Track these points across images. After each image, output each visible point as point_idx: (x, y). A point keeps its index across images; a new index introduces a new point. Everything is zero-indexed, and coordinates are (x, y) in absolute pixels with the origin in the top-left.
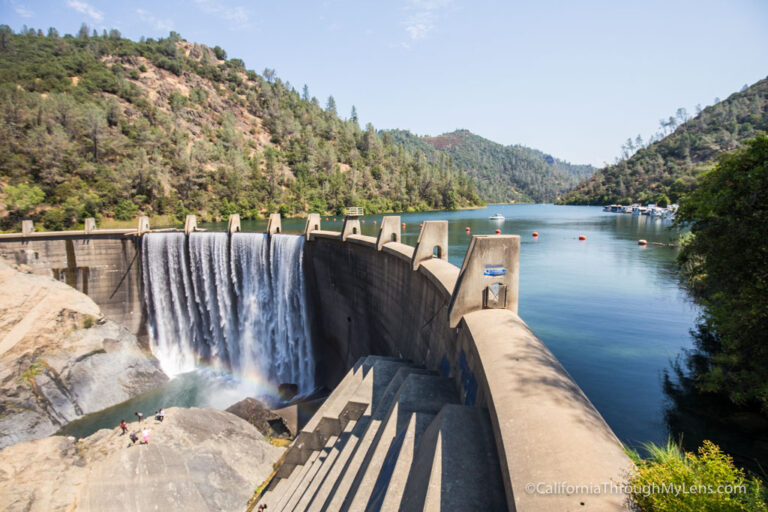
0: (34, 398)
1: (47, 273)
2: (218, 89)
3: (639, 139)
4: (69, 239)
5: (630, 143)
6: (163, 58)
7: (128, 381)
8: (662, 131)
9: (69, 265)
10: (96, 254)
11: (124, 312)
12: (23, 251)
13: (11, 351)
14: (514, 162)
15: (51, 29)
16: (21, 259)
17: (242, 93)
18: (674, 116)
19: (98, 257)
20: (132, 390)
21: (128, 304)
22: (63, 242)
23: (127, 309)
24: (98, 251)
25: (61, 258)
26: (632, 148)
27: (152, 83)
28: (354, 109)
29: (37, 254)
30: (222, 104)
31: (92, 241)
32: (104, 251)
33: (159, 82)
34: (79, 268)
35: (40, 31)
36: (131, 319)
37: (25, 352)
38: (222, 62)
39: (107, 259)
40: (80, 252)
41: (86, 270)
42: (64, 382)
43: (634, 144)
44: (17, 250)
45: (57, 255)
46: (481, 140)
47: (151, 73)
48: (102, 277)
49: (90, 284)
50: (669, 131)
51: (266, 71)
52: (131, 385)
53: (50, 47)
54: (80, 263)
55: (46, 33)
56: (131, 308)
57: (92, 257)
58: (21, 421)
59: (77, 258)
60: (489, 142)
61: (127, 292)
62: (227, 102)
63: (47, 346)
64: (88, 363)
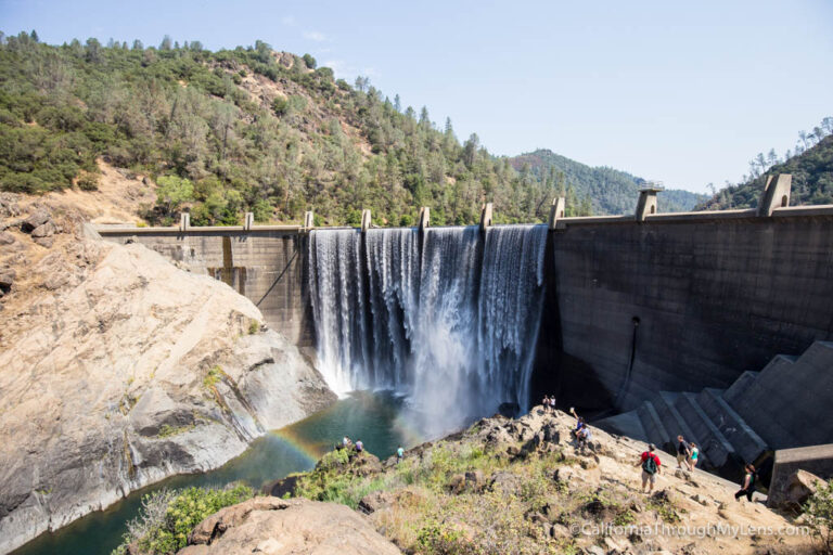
0: (218, 408)
1: (203, 272)
2: (313, 98)
3: (772, 154)
4: (226, 235)
5: (761, 160)
6: (258, 64)
7: (301, 396)
8: (801, 144)
9: (225, 265)
10: (254, 253)
11: (283, 319)
12: (179, 247)
13: (191, 353)
14: (604, 184)
15: (136, 41)
16: (176, 256)
17: (336, 102)
18: (820, 126)
19: (257, 256)
20: (307, 407)
21: (286, 310)
22: (220, 239)
23: (286, 316)
24: (256, 250)
25: (216, 256)
26: (763, 164)
27: (255, 88)
28: (449, 121)
29: (193, 251)
30: (321, 112)
31: (250, 239)
32: (263, 250)
33: (261, 87)
34: (236, 268)
35: (125, 43)
36: (290, 328)
37: (205, 355)
38: (312, 71)
39: (266, 259)
40: (238, 250)
41: (243, 270)
42: (242, 393)
43: (766, 159)
44: (174, 245)
45: (214, 253)
46: (565, 160)
47: (250, 78)
48: (259, 279)
49: (246, 287)
50: (812, 143)
51: (359, 79)
52: (304, 401)
53: (137, 58)
54: (236, 263)
55: (130, 46)
56: (290, 315)
57: (251, 256)
58: (214, 434)
59: (234, 257)
60: (574, 163)
61: (286, 298)
62: (324, 110)
63: (221, 351)
64: (259, 373)
